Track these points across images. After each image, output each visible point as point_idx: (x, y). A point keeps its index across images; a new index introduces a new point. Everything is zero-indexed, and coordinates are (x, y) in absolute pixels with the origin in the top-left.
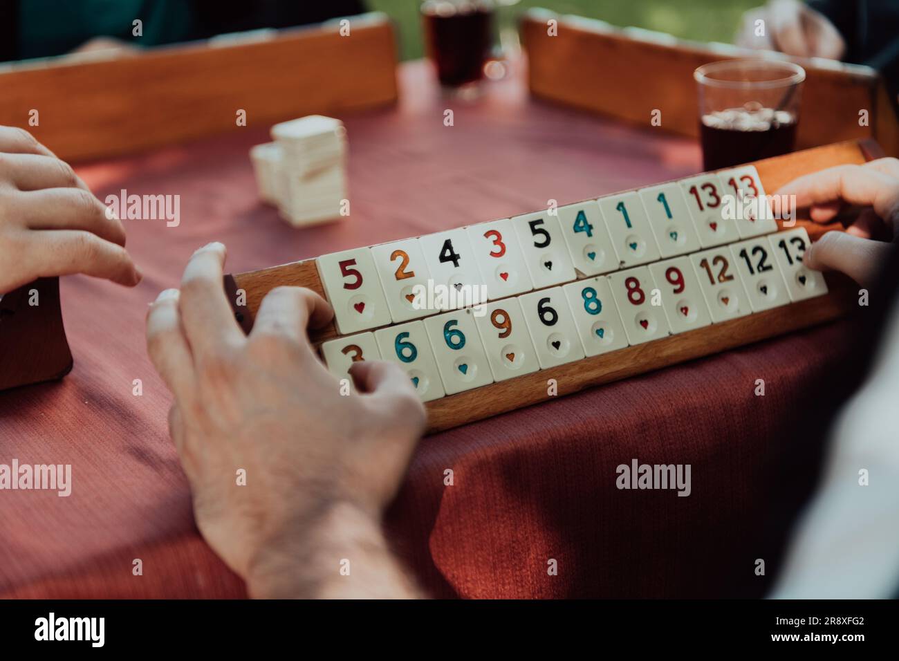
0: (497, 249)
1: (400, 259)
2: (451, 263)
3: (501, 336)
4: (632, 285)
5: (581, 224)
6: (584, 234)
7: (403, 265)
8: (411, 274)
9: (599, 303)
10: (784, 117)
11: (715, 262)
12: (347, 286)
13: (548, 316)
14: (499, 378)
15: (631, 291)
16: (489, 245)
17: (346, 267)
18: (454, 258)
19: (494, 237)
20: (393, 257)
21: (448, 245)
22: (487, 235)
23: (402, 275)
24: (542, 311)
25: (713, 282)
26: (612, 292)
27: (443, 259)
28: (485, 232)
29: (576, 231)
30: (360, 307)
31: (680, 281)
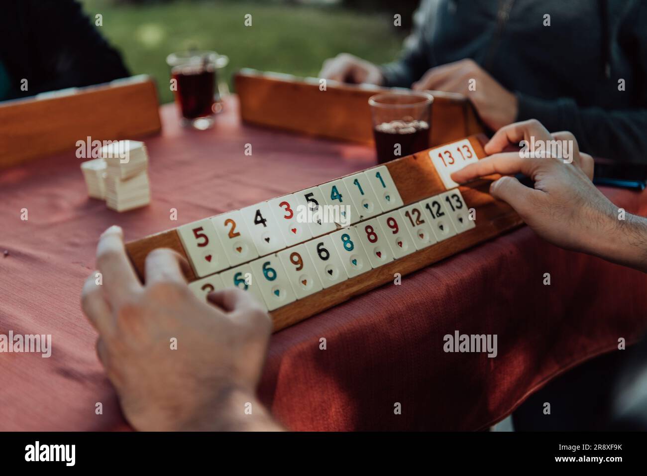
0: (288, 214)
1: (230, 225)
2: (261, 224)
3: (298, 269)
4: (369, 230)
5: (335, 194)
6: (338, 200)
7: (233, 229)
8: (238, 234)
9: (351, 243)
10: (424, 125)
11: (413, 213)
12: (200, 245)
13: (324, 254)
14: (300, 297)
15: (369, 234)
16: (283, 211)
17: (198, 232)
18: (263, 221)
19: (285, 206)
20: (226, 224)
21: (258, 213)
22: (281, 205)
23: (233, 235)
24: (319, 251)
25: (414, 225)
26: (358, 236)
27: (257, 222)
28: (279, 203)
29: (333, 199)
30: (209, 258)
31: (396, 226)
